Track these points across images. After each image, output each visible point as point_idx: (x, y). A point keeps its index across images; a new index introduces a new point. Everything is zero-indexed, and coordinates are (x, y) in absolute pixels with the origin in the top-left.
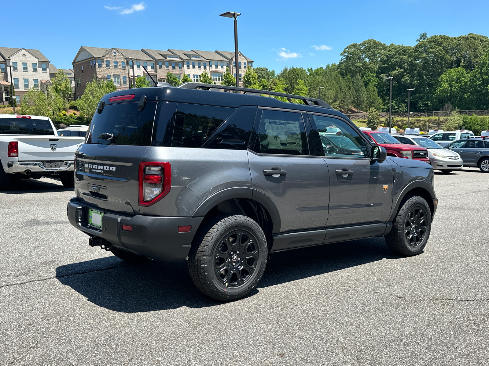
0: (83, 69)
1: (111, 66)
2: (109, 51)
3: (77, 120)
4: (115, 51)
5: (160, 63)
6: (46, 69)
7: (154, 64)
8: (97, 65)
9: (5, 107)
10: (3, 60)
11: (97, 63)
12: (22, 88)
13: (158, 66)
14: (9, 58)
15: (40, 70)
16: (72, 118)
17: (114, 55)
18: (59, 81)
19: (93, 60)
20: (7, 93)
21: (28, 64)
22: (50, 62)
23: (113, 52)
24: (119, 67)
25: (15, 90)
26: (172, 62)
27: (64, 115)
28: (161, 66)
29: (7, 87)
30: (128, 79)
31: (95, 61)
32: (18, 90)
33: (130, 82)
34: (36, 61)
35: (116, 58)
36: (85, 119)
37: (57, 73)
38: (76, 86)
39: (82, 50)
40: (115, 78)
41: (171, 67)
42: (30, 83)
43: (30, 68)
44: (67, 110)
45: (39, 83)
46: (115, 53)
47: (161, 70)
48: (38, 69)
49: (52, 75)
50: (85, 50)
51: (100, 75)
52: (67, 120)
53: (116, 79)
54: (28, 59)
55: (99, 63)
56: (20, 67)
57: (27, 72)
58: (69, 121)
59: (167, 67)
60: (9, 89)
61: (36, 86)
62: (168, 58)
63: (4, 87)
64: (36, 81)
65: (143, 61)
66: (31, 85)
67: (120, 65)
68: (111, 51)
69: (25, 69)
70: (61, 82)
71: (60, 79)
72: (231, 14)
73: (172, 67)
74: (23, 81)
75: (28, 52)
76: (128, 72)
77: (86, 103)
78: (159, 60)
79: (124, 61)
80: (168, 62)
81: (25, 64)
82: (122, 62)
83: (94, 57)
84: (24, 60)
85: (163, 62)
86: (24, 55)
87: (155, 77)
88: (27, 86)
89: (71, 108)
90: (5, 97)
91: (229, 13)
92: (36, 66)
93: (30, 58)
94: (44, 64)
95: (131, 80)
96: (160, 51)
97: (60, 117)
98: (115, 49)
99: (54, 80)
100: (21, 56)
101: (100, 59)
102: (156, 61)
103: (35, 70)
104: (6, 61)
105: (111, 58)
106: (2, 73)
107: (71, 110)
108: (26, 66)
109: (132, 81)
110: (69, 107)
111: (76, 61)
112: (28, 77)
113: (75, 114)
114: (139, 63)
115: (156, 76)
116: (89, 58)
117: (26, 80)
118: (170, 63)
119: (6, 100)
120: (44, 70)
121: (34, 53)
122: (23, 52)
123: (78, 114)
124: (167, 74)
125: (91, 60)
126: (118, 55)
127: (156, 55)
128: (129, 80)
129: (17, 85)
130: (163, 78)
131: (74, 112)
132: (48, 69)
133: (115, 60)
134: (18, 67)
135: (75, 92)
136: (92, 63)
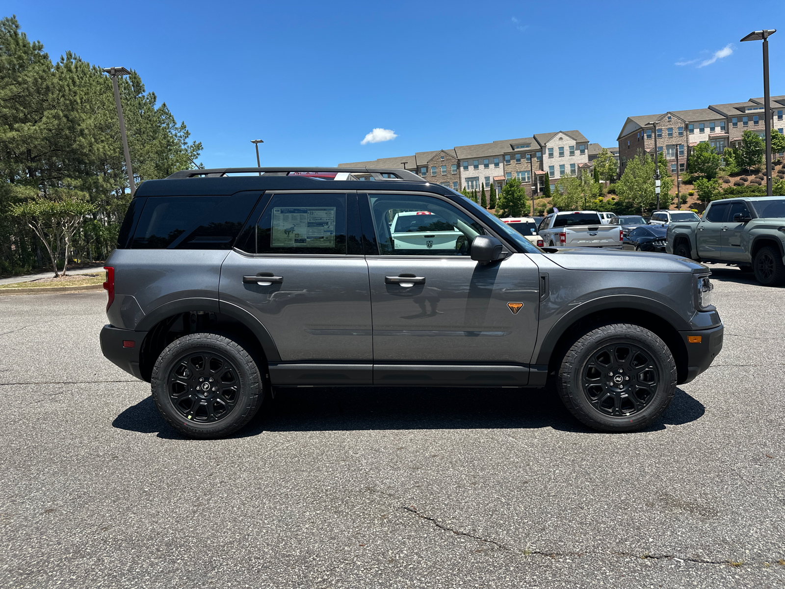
0: (629, 145)
1: (663, 135)
2: (662, 117)
3: (614, 206)
4: (670, 115)
5: (734, 120)
6: (584, 151)
7: (726, 122)
8: (645, 137)
9: (539, 198)
10: (539, 147)
11: (645, 135)
12: (557, 176)
13: (732, 124)
14: (545, 144)
15: (577, 152)
16: (609, 204)
17: (669, 121)
18: (602, 162)
19: (640, 132)
20: (542, 183)
21: (565, 149)
22: (588, 142)
23: (667, 117)
24: (674, 135)
25: (550, 179)
26: (754, 115)
27: (601, 201)
28: (735, 124)
29: (543, 177)
30: (686, 148)
31: (643, 132)
32: (553, 178)
33: (689, 152)
34: (573, 143)
35: (671, 124)
36: (624, 204)
37: (601, 153)
38: (621, 165)
39: (629, 121)
40: (668, 150)
41: (751, 123)
42: (566, 168)
43: (567, 152)
44: (604, 195)
45: (576, 167)
46: (669, 118)
47: (735, 129)
48: (575, 151)
49: (591, 158)
50: (632, 121)
51: (649, 148)
52: (603, 207)
53: (670, 150)
54: (565, 143)
55: (648, 134)
56: (556, 153)
57: (563, 158)
58: (605, 207)
59: (746, 123)
60: (544, 179)
61: (573, 171)
62: (747, 112)
63: (539, 177)
64: (573, 165)
65: (709, 122)
66: (568, 170)
67: (676, 132)
68: (664, 117)
69: (562, 154)
70: (604, 163)
71: (603, 160)
72: (758, 34)
73: (753, 122)
74: (559, 167)
75: (566, 134)
76: (687, 139)
77: (626, 185)
78: (734, 116)
79: (681, 126)
80: (747, 116)
81: (561, 149)
82: (679, 128)
83: (642, 128)
84: (561, 144)
85: (739, 118)
86: (561, 139)
87: (726, 139)
88: (562, 172)
89: (609, 193)
90: (540, 188)
91: (753, 33)
92: (574, 149)
93: (568, 140)
94: (582, 146)
95: (690, 148)
96: (737, 103)
97: (595, 204)
98: (670, 113)
99: (594, 163)
100: (558, 140)
101: (650, 129)
102: (728, 118)
103: (572, 153)
104: (542, 148)
105: (664, 126)
106: (537, 162)
107: (610, 195)
108: (563, 150)
109: (692, 150)
110: (607, 192)
111: (622, 136)
112: (564, 162)
113: (613, 199)
114: (703, 125)
115: (728, 138)
116: (637, 130)
117: (562, 166)
118: (750, 117)
119: (540, 191)
120: (582, 152)
121: (570, 135)
122: (560, 135)
123: (617, 198)
124: (743, 133)
125: (639, 132)
126: (674, 119)
127: (729, 110)
128: (688, 149)
129: (553, 173)
130: (738, 139)
131: (614, 196)
132: (586, 151)
133: (669, 126)
134: (554, 153)
135: (620, 173)
136: (640, 135)
